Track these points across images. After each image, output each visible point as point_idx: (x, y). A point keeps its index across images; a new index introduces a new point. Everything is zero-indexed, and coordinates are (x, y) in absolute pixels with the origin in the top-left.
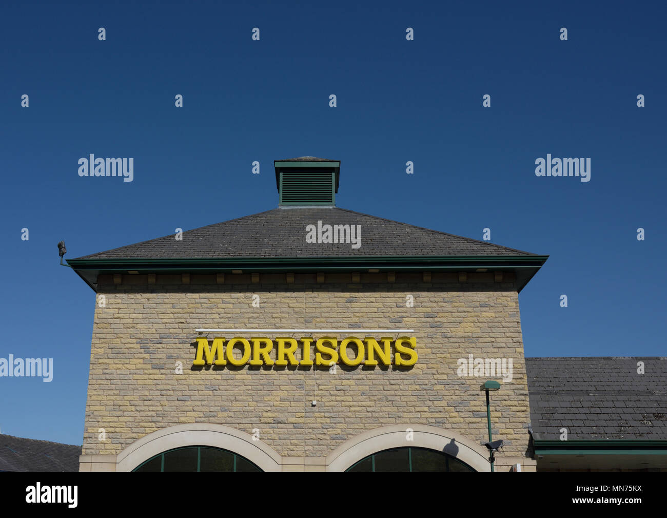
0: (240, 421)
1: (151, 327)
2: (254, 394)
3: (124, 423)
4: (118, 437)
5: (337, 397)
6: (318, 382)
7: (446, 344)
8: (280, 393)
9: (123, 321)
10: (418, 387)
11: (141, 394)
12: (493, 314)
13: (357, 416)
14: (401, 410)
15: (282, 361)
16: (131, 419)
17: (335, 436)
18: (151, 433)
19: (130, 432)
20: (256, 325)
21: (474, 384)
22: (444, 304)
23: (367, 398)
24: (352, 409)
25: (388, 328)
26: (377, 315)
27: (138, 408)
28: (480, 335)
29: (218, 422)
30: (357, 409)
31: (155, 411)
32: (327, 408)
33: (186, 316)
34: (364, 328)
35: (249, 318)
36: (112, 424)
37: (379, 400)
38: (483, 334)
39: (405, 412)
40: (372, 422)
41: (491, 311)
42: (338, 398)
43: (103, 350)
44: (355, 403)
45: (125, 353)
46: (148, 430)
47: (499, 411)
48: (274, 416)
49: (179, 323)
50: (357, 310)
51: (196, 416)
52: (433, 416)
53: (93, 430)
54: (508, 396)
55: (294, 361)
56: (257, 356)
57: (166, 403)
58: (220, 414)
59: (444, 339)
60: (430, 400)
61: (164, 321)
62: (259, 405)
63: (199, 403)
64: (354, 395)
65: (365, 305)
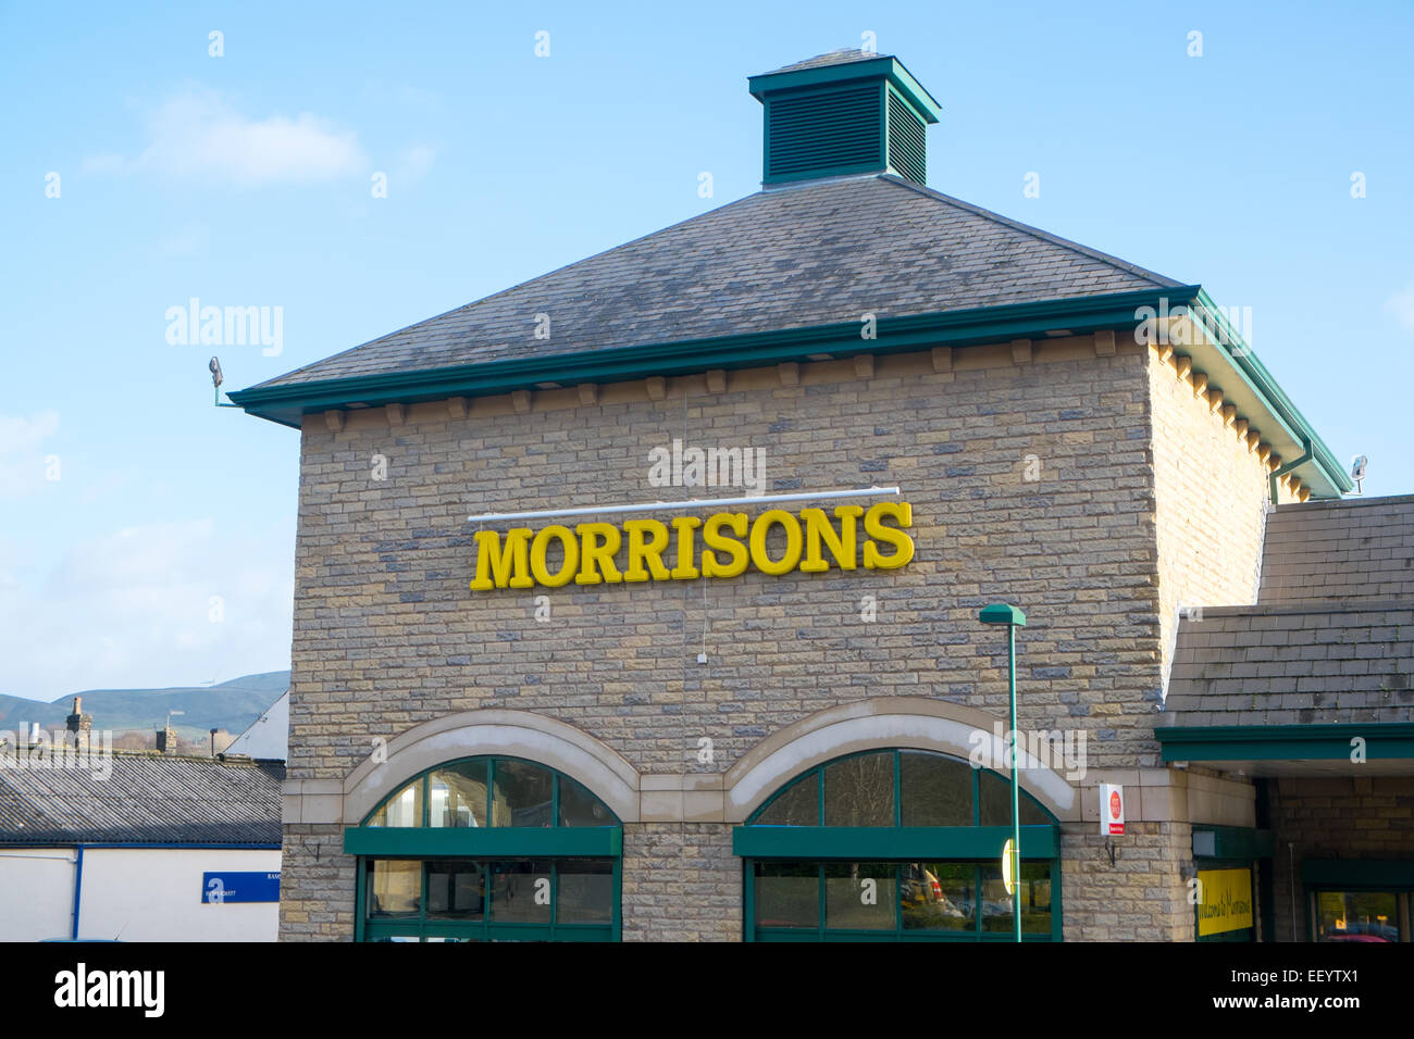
0: (562, 703)
1: (397, 516)
2: (588, 645)
3: (355, 716)
4: (346, 742)
5: (748, 645)
6: (711, 613)
7: (982, 514)
8: (637, 641)
9: (349, 507)
10: (914, 615)
11: (383, 656)
12: (1090, 436)
13: (787, 684)
14: (877, 668)
15: (635, 572)
16: (368, 706)
17: (743, 729)
18: (403, 732)
19: (364, 732)
20: (592, 498)
21: (1039, 604)
22: (979, 421)
23: (808, 644)
24: (778, 669)
25: (856, 486)
26: (833, 457)
27: (379, 684)
28: (1058, 488)
29: (521, 705)
30: (787, 668)
31: (407, 688)
32: (728, 669)
33: (461, 488)
34: (811, 488)
35: (578, 483)
36: (334, 718)
37: (833, 646)
38: (1065, 484)
39: (886, 672)
40: (819, 696)
41: (1086, 427)
42: (750, 647)
43: (315, 569)
44: (783, 656)
45: (353, 574)
46: (397, 727)
47: (1091, 663)
48: (624, 689)
49: (447, 504)
50: (791, 449)
51: (481, 694)
52: (945, 679)
53: (304, 730)
54: (1114, 627)
55: (660, 571)
56: (588, 565)
57: (428, 671)
58: (526, 691)
59: (977, 502)
60: (939, 644)
61: (421, 501)
62: (597, 667)
63: (485, 669)
64: (783, 639)
65: (808, 435)
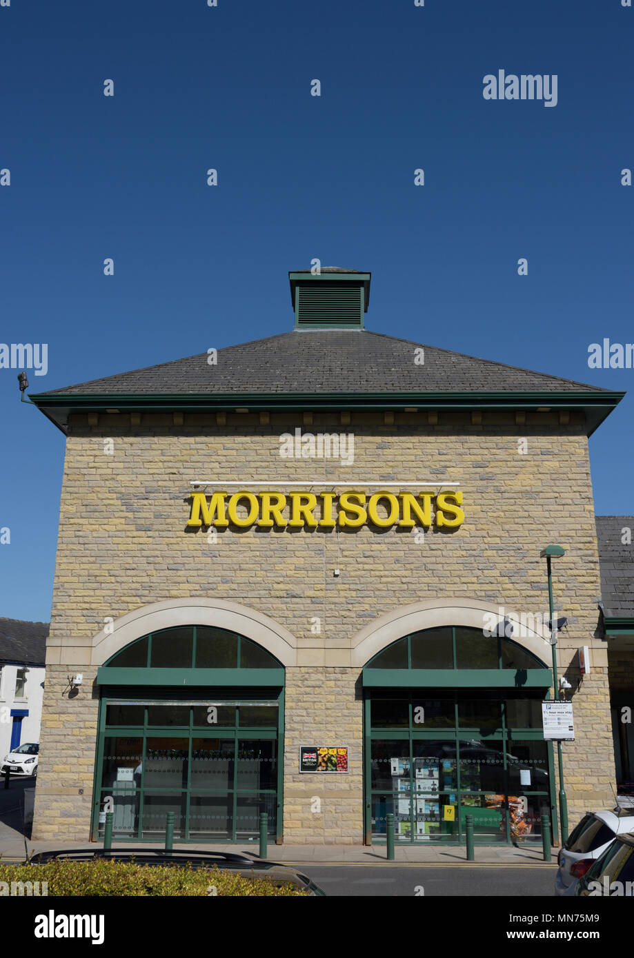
0: (245, 595)
1: (135, 479)
2: (263, 562)
3: (102, 598)
4: (94, 615)
5: (365, 566)
6: (342, 546)
7: (500, 501)
8: (295, 560)
9: (99, 471)
10: (464, 553)
11: (122, 562)
12: (557, 464)
13: (389, 588)
14: (443, 581)
15: (297, 521)
16: (111, 593)
17: (362, 613)
18: (135, 609)
19: (109, 608)
20: (265, 477)
21: (533, 550)
22: (498, 452)
23: (401, 567)
24: (384, 580)
25: (428, 481)
26: (414, 464)
27: (119, 579)
28: (541, 489)
29: (218, 595)
30: (390, 579)
31: (139, 583)
32: (353, 578)
33: (179, 465)
34: (399, 480)
35: (257, 468)
36: (86, 599)
37: (417, 569)
38: (544, 488)
39: (448, 583)
40: (408, 595)
41: (556, 460)
42: (366, 567)
43: (75, 507)
44: (386, 573)
45: (103, 511)
46: (131, 606)
47: (563, 582)
48: (287, 588)
49: (169, 474)
50: (390, 458)
51: (191, 588)
52: (482, 588)
53: (63, 606)
54: (574, 563)
55: (313, 521)
56: (266, 515)
57: (154, 572)
58: (221, 587)
59: (496, 494)
60: (479, 569)
61: (151, 471)
62: (268, 575)
63: (195, 573)
64: (386, 563)
65: (400, 452)
